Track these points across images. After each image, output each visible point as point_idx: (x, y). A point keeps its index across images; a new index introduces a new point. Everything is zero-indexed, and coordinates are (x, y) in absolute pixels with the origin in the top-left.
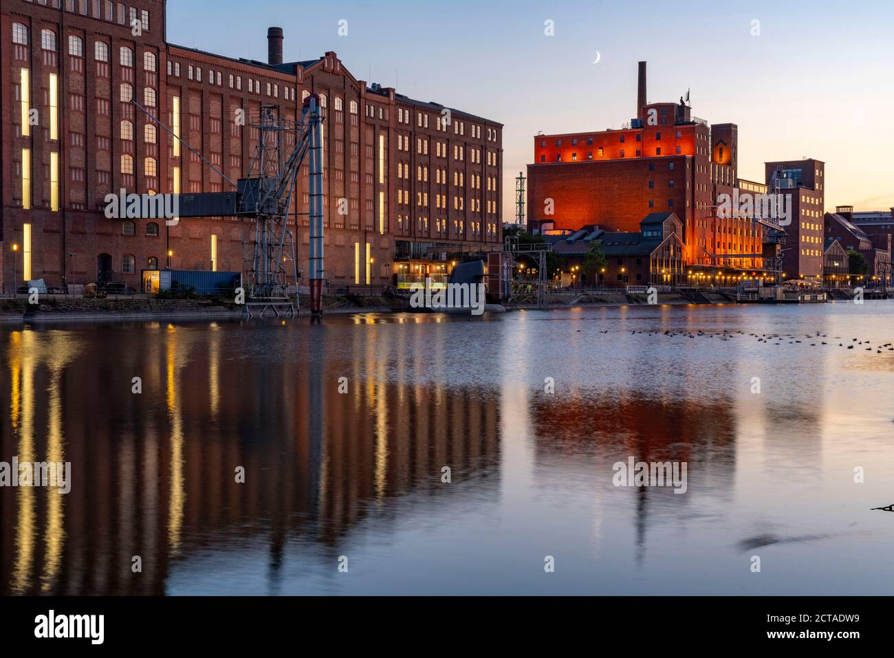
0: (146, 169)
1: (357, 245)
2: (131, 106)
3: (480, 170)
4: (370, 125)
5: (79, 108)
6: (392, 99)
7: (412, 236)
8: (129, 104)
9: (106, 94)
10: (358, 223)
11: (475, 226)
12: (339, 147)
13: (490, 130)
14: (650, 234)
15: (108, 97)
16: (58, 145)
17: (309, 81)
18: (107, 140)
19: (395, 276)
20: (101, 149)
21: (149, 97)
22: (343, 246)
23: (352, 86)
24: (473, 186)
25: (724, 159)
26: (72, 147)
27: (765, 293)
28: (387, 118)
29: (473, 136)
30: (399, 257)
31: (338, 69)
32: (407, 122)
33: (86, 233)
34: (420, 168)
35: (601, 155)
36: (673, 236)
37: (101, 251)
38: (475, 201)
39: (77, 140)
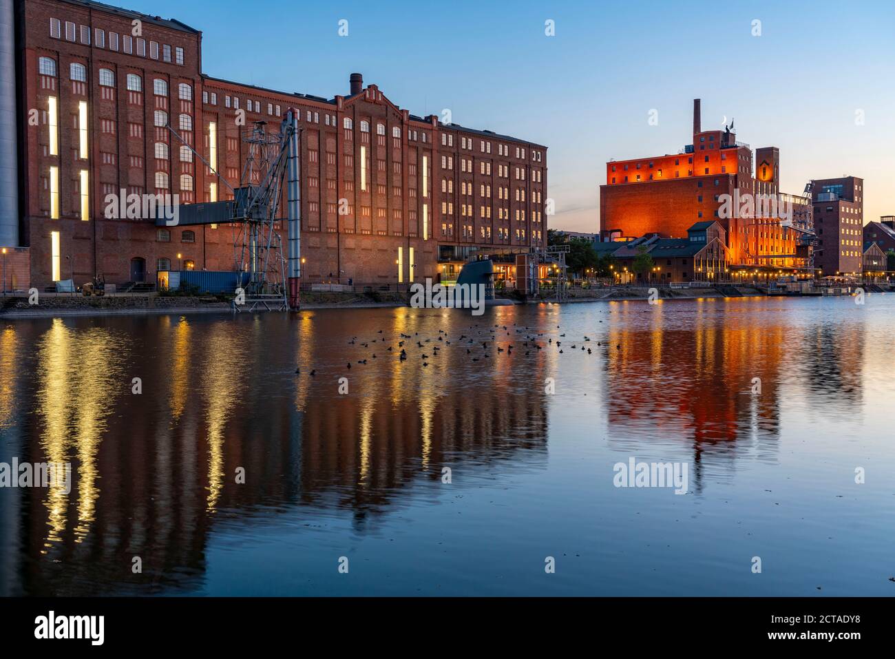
0: (182, 184)
1: (400, 249)
2: (165, 130)
3: (524, 186)
4: (413, 147)
5: (110, 130)
6: (435, 125)
7: (457, 241)
8: (164, 128)
9: (140, 119)
10: (401, 230)
11: (520, 233)
12: (382, 166)
13: (534, 152)
14: (695, 239)
15: (141, 122)
16: (88, 163)
17: (350, 110)
18: (140, 159)
19: (439, 275)
20: (135, 167)
21: (185, 122)
22: (386, 250)
23: (394, 114)
24: (518, 199)
25: (768, 177)
26: (103, 164)
27: (792, 287)
28: (430, 141)
29: (518, 157)
30: (442, 260)
31: (380, 99)
32: (451, 144)
33: (118, 240)
34: (464, 184)
35: (659, 176)
36: (717, 240)
37: (135, 255)
38: (520, 212)
39: (109, 159)
